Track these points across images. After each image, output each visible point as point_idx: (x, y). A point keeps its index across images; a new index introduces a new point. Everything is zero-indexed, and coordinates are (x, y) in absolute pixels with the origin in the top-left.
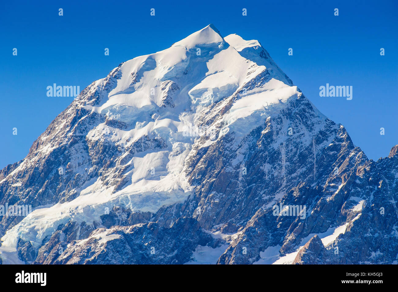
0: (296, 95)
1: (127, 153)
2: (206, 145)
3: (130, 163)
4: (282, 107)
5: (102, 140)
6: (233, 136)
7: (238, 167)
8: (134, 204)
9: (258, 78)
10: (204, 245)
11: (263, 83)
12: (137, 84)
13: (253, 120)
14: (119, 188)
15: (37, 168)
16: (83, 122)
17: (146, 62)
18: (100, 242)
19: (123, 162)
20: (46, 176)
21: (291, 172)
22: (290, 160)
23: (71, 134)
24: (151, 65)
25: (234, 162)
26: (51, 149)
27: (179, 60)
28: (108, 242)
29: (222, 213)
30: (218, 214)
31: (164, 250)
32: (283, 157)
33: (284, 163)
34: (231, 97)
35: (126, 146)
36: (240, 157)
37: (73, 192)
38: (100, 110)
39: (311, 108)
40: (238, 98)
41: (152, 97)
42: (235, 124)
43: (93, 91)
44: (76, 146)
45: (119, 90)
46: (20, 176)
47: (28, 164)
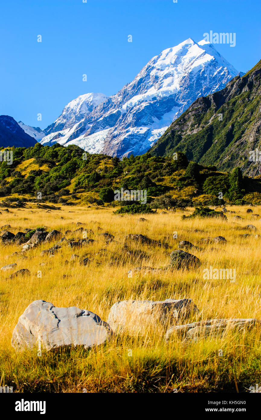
0: (213, 59)
1: (162, 78)
2: (185, 75)
3: (162, 81)
4: (208, 63)
5: (155, 75)
6: (193, 72)
7: (194, 82)
8: (162, 94)
9: (202, 54)
10: (176, 106)
11: (204, 55)
12: (166, 57)
13: (199, 67)
14: (159, 89)
15: (135, 84)
16: (150, 70)
17: (170, 50)
18: (143, 106)
19: (161, 81)
20: (138, 86)
21: (210, 83)
22: (210, 79)
23: (146, 73)
25: (193, 80)
26: (140, 78)
27: (179, 49)
28: (145, 106)
29: (188, 96)
30: (187, 96)
31: (163, 108)
32: (208, 78)
33: (208, 80)
34: (194, 60)
35: (162, 77)
36: (195, 79)
37: (146, 91)
38: (155, 65)
39: (217, 63)
40: (196, 60)
41: (171, 61)
42: (193, 69)
43: (153, 60)
44: (147, 77)
45: (161, 59)
46: (130, 86)
47: (133, 83)
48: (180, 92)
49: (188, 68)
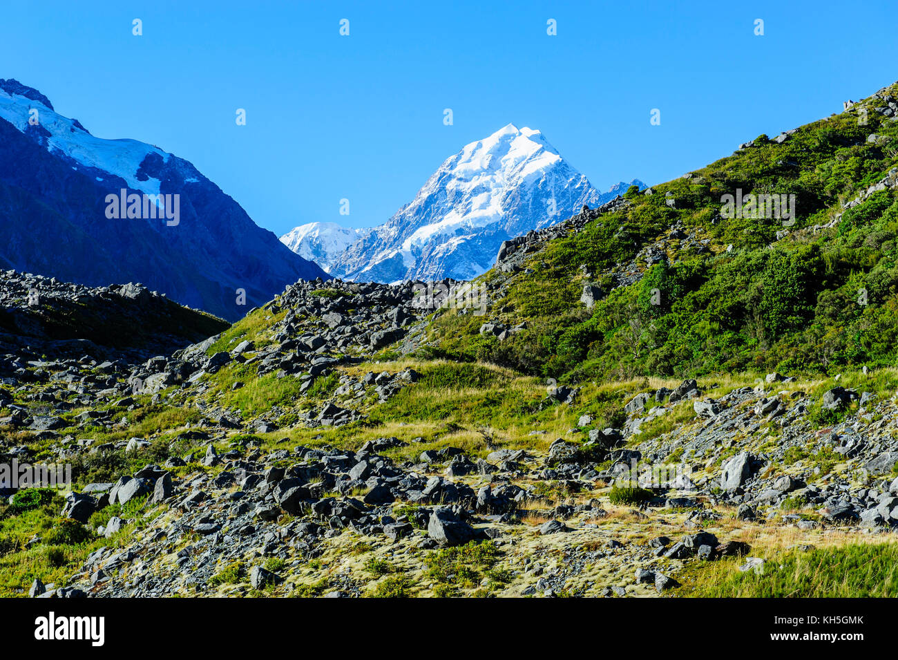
0: (559, 160)
1: (468, 195)
2: (511, 189)
3: (470, 201)
4: (552, 167)
5: (455, 189)
6: (525, 184)
7: (529, 200)
8: (473, 223)
9: (538, 152)
11: (541, 154)
12: (473, 158)
13: (536, 175)
14: (465, 214)
15: (420, 206)
16: (444, 180)
17: (478, 145)
18: (454, 245)
19: (466, 200)
20: (426, 209)
22: (556, 195)
23: (438, 186)
24: (480, 146)
25: (527, 198)
26: (428, 195)
27: (495, 143)
28: (458, 245)
30: (518, 227)
32: (553, 194)
33: (554, 197)
34: (523, 162)
35: (468, 192)
36: (529, 195)
38: (453, 172)
39: (567, 167)
40: (528, 163)
41: (481, 163)
42: (526, 177)
43: (449, 162)
44: (441, 192)
45: (463, 161)
46: (411, 210)
47: (415, 203)
48: (504, 220)
49: (514, 176)
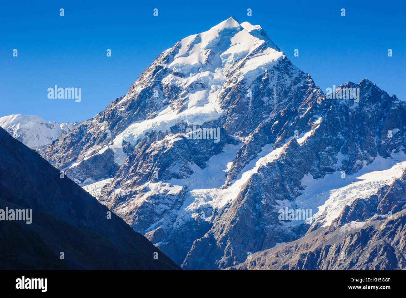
0: (282, 57)
1: (185, 91)
2: (230, 86)
3: (186, 97)
4: (274, 64)
5: (171, 84)
6: (246, 81)
7: (249, 99)
8: (190, 120)
9: (260, 47)
10: (229, 143)
11: (263, 50)
12: (191, 52)
13: (257, 72)
14: (180, 111)
15: (133, 100)
16: (160, 74)
17: (196, 39)
18: (170, 142)
19: (183, 96)
21: (279, 101)
22: (278, 94)
23: (152, 80)
25: (247, 96)
26: (141, 89)
27: (214, 37)
28: (175, 142)
29: (240, 125)
30: (237, 126)
31: (206, 146)
32: (275, 93)
33: (275, 96)
34: (244, 59)
35: (184, 87)
36: (250, 93)
37: (154, 113)
38: (169, 66)
39: (291, 64)
40: (249, 59)
41: (199, 58)
42: (247, 74)
43: (165, 55)
44: (156, 87)
45: (180, 55)
46: (124, 104)
47: (128, 98)
48: (223, 118)
49: (234, 72)
